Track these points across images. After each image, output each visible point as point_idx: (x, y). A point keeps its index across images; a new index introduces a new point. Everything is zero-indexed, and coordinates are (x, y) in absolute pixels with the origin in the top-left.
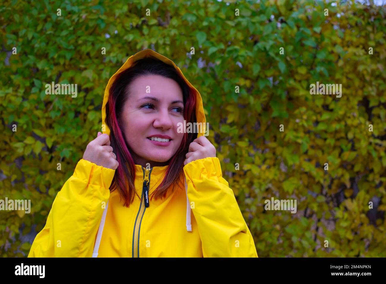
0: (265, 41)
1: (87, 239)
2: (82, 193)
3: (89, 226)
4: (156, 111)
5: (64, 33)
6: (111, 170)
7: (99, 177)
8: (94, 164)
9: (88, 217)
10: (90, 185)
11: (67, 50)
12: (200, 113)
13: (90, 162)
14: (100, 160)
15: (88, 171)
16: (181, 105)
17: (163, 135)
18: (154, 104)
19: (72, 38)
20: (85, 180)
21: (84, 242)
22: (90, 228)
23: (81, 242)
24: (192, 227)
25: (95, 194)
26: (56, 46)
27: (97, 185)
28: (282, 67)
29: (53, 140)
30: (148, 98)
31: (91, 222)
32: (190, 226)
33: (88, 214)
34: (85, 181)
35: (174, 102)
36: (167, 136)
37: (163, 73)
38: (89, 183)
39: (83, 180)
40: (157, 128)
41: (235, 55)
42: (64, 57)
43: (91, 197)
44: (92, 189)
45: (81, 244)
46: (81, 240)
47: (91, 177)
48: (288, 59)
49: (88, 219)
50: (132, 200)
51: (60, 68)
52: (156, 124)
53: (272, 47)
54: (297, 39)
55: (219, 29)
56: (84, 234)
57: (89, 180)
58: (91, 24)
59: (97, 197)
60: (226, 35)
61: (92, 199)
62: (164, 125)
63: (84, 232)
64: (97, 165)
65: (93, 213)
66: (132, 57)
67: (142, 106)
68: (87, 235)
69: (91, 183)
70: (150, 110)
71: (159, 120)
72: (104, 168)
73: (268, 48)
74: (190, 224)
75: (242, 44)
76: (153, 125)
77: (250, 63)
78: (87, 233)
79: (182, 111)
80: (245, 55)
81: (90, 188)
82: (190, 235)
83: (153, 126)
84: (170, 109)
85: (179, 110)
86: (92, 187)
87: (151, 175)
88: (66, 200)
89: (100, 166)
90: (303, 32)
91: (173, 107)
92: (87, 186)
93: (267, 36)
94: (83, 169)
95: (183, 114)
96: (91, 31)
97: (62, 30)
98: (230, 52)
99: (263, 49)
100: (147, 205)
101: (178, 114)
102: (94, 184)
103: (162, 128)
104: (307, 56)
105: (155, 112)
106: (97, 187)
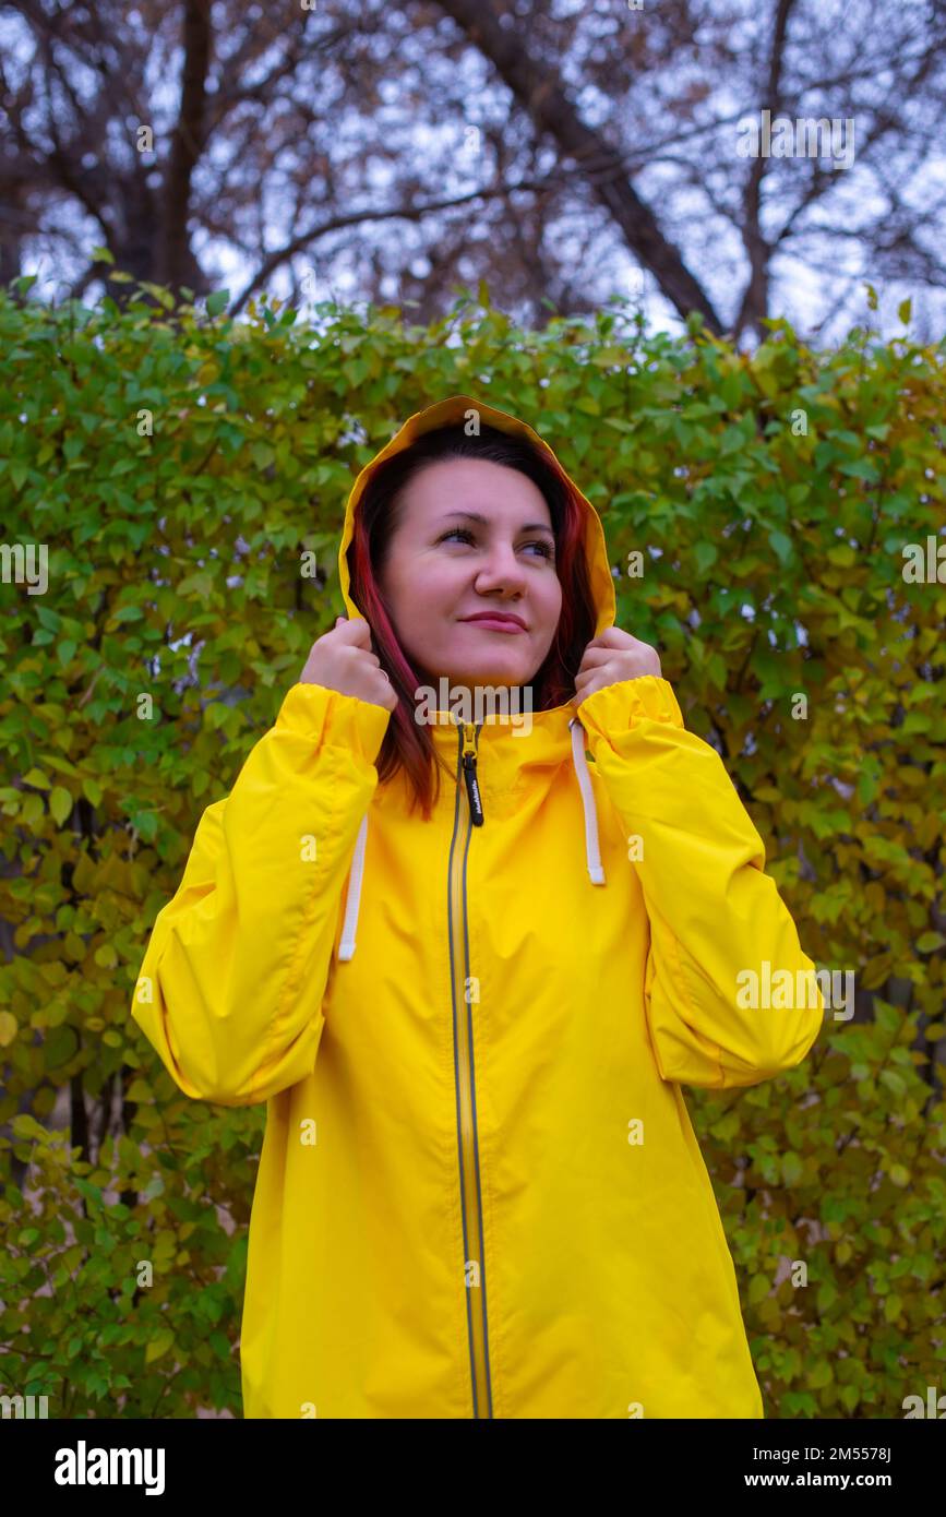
0: (726, 473)
1: (326, 886)
2: (303, 770)
3: (330, 851)
4: (480, 551)
5: (122, 467)
6: (381, 709)
7: (351, 727)
8: (333, 693)
9: (326, 828)
10: (324, 748)
11: (132, 518)
12: (599, 569)
13: (322, 689)
14: (348, 680)
15: (320, 711)
16: (548, 538)
17: (503, 612)
18: (475, 534)
19: (144, 483)
20: (312, 735)
21: (317, 896)
22: (331, 857)
23: (309, 894)
24: (605, 874)
25: (341, 769)
26: (95, 506)
27: (344, 747)
28: (782, 545)
29: (102, 786)
30: (461, 514)
31: (335, 843)
32: (600, 869)
33: (323, 819)
34: (312, 738)
35: (529, 529)
36: (515, 616)
37: (494, 454)
38: (322, 742)
39: (307, 734)
40: (488, 594)
41: (638, 518)
42: (123, 540)
43: (331, 778)
44: (331, 758)
45: (308, 898)
46: (309, 888)
47: (326, 726)
48: (797, 524)
49: (326, 833)
50: (433, 798)
51: (109, 577)
52: (484, 582)
53: (746, 489)
54: (822, 464)
55: (583, 444)
56: (317, 872)
57: (323, 736)
58: (201, 439)
59: (343, 778)
60: (606, 462)
61: (333, 783)
62: (506, 581)
63: (316, 868)
64: (344, 693)
65: (339, 818)
66: (418, 417)
67: (444, 538)
68: (324, 876)
69: (328, 744)
70: (465, 547)
71: (489, 572)
72: (362, 703)
73: (735, 491)
74: (598, 865)
75: (656, 486)
76: (474, 587)
77: (683, 547)
78: (326, 871)
79: (553, 557)
80: (671, 514)
81: (325, 757)
82: (599, 892)
83: (475, 590)
84: (518, 547)
85: (541, 549)
86: (332, 753)
87: (479, 740)
88: (263, 787)
89: (351, 696)
90: (835, 442)
91: (526, 541)
92: (318, 752)
93: (731, 458)
94: (304, 708)
95: (554, 565)
96: (197, 462)
97: (112, 462)
98: (623, 508)
99: (722, 496)
100: (477, 820)
101: (540, 560)
102: (336, 743)
103: (501, 591)
104: (853, 510)
105: (476, 554)
106: (345, 752)
